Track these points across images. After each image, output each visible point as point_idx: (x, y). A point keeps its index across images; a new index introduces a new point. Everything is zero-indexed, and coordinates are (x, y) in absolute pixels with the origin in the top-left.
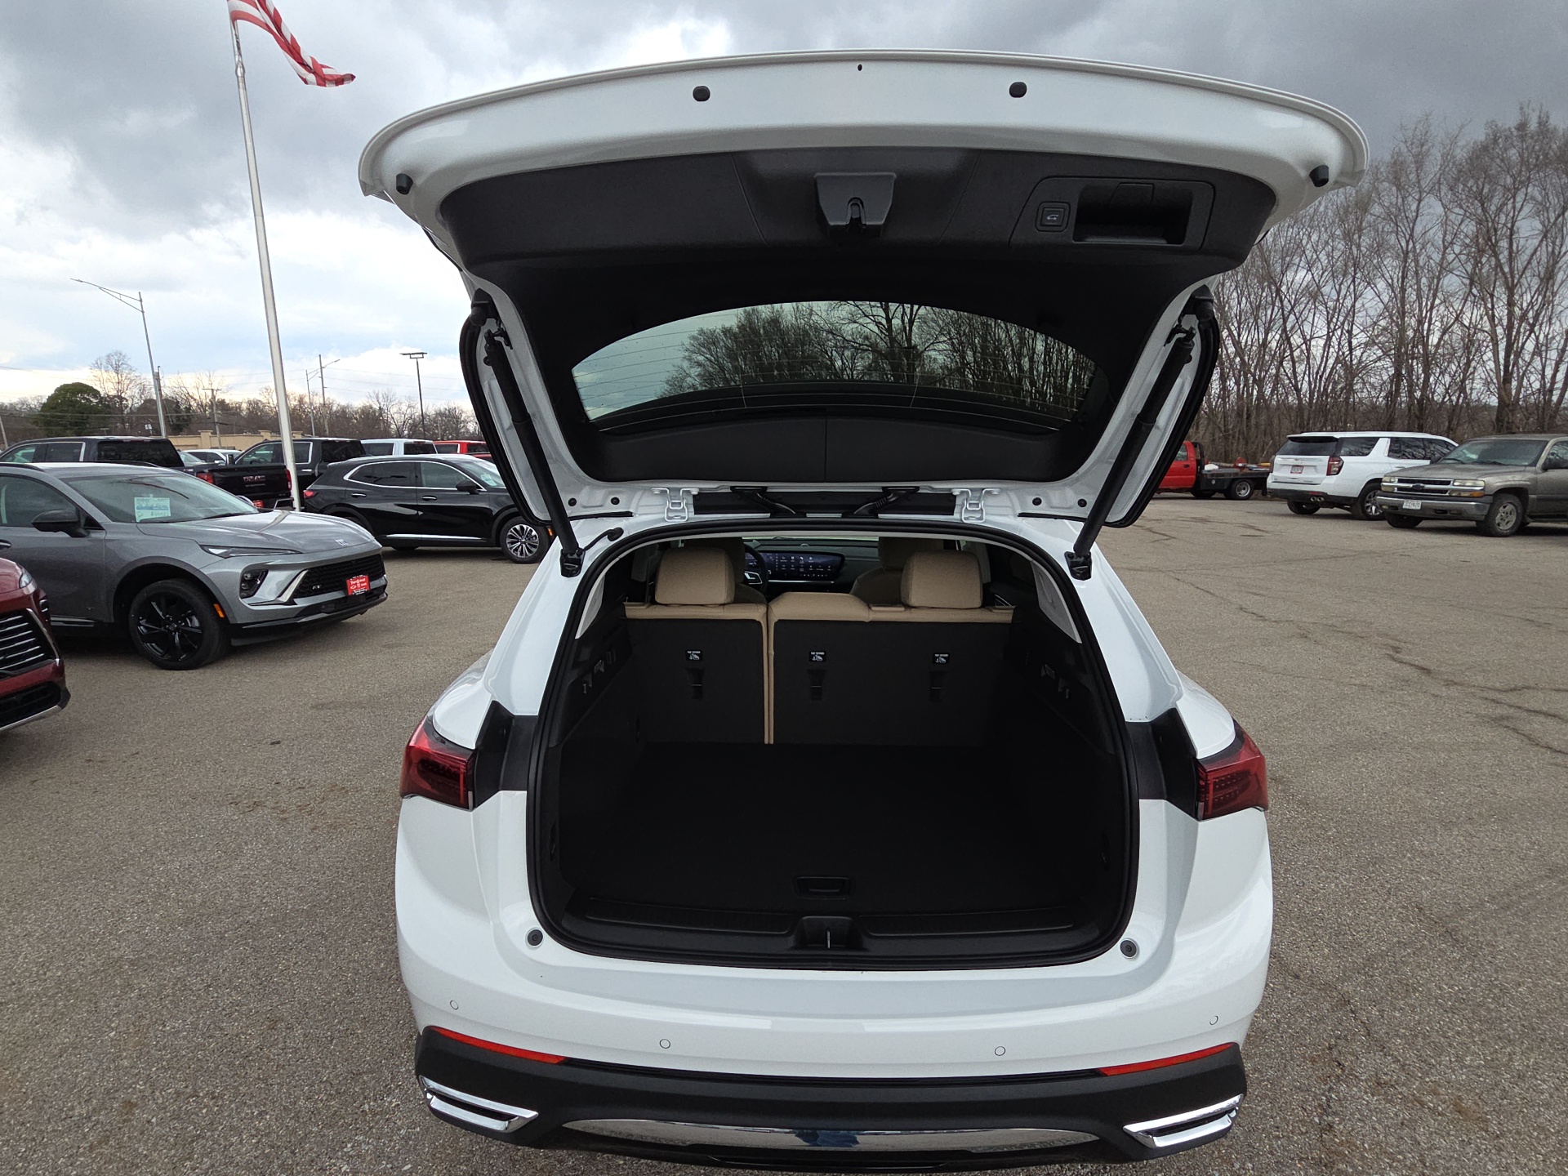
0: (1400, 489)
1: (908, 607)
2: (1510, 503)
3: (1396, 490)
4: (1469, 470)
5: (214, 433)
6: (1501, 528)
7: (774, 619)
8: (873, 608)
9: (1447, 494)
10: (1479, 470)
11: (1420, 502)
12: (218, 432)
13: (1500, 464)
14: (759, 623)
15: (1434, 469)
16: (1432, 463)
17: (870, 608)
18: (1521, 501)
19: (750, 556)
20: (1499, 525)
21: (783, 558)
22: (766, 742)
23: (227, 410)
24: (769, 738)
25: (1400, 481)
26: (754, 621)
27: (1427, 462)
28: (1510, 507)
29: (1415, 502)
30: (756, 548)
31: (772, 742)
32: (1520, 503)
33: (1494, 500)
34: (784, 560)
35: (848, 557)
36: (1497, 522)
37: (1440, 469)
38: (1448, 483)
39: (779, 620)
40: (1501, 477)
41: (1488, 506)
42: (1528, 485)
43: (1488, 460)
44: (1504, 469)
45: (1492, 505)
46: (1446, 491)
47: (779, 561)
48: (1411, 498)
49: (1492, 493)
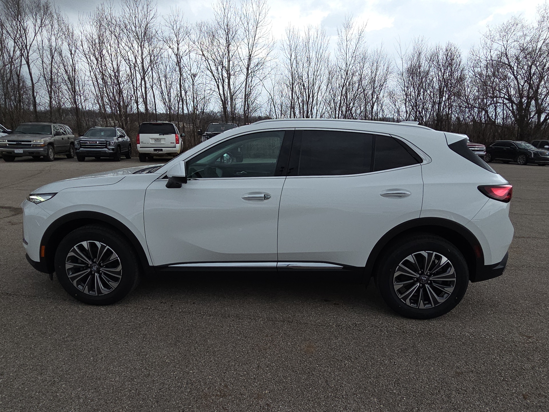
0: (10, 144)
2: (51, 149)
3: (8, 145)
4: (37, 136)
11: (22, 150)
18: (53, 147)
20: (50, 157)
25: (8, 141)
29: (20, 150)
37: (25, 136)
38: (31, 141)
42: (53, 141)
46: (31, 145)
48: (17, 148)
49: (46, 145)
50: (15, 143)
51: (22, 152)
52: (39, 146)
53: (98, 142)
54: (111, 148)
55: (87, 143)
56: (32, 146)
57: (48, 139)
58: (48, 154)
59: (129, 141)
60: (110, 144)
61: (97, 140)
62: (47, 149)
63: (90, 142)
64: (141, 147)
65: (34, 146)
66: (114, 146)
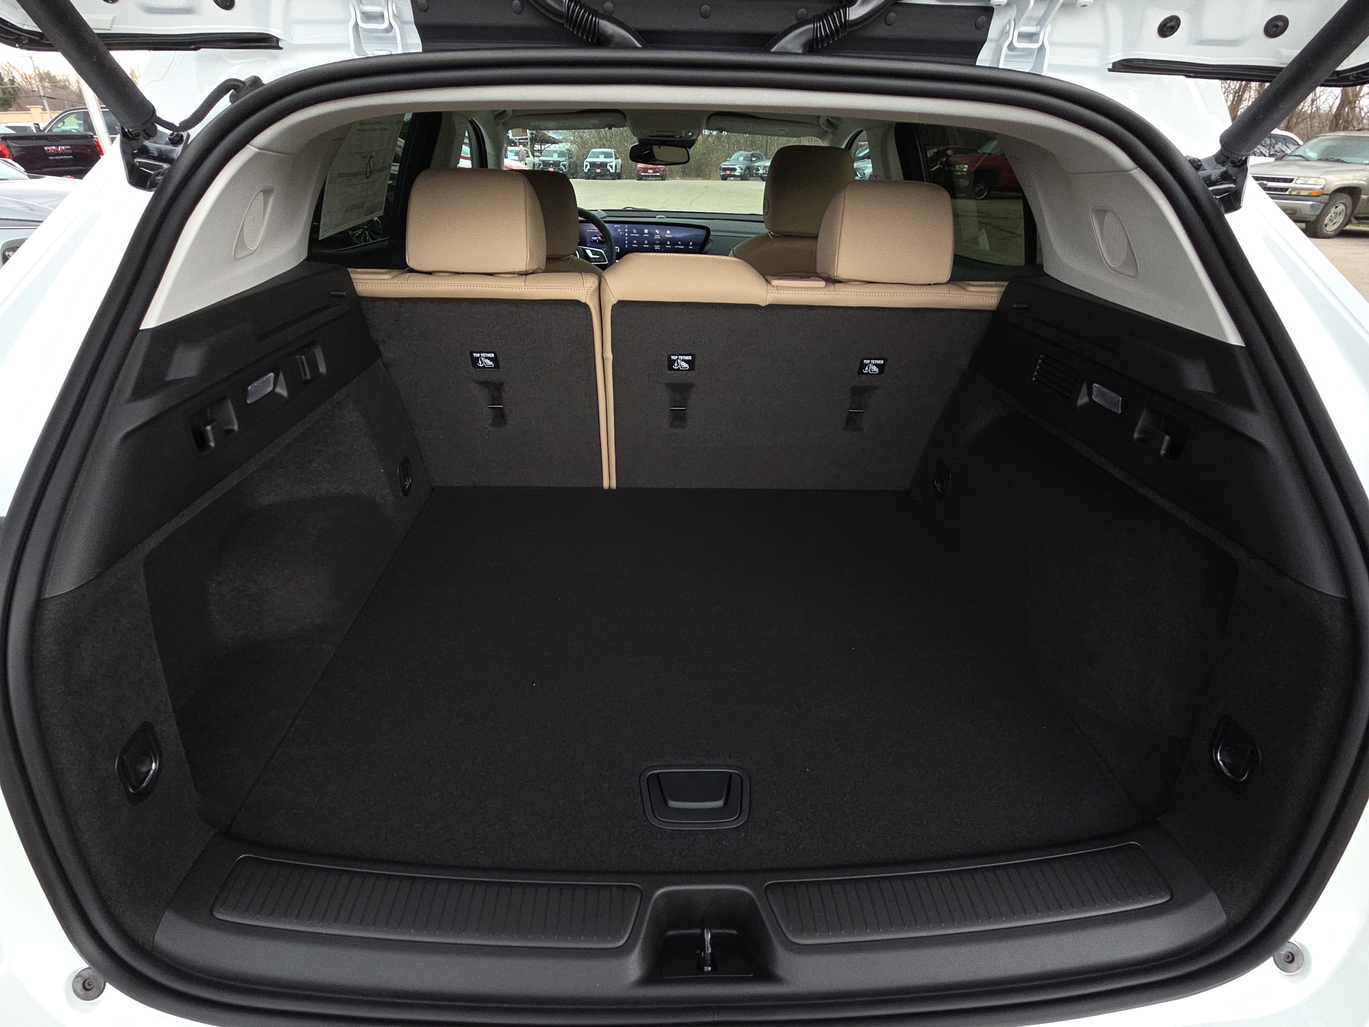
1: (831, 281)
2: (1343, 203)
4: (1311, 167)
5: (44, 109)
6: (1327, 229)
7: (611, 298)
8: (775, 282)
9: (1287, 193)
10: (1324, 168)
12: (47, 108)
13: (1343, 162)
14: (586, 306)
15: (1277, 166)
16: (1277, 160)
17: (768, 282)
18: (1352, 199)
19: (592, 228)
20: (1326, 225)
21: (634, 231)
22: (606, 485)
23: (54, 82)
24: (609, 480)
26: (577, 303)
27: (1272, 159)
28: (1341, 207)
30: (602, 218)
31: (614, 485)
32: (1351, 205)
33: (1330, 200)
34: (635, 233)
35: (713, 231)
36: (1325, 223)
37: (1285, 166)
38: (1291, 181)
39: (620, 302)
40: (1339, 175)
41: (1322, 205)
42: (1364, 185)
43: (1331, 157)
44: (1345, 167)
45: (1326, 204)
46: (1287, 189)
47: (629, 236)
49: (1328, 192)
52: (1306, 193)
58: (1321, 216)
65: (1294, 193)
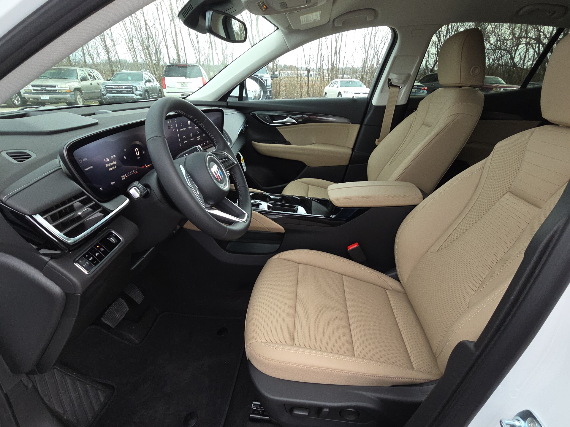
0: (34, 90)
3: (33, 91)
11: (48, 96)
25: (33, 87)
29: (46, 96)
32: (82, 95)
33: (75, 93)
38: (55, 87)
46: (56, 90)
48: (43, 94)
49: (73, 90)
50: (39, 88)
51: (49, 99)
52: (65, 91)
53: (124, 87)
54: (138, 94)
55: (113, 88)
56: (57, 92)
57: (75, 84)
58: (76, 100)
59: (159, 87)
60: (136, 89)
61: (123, 84)
62: (74, 95)
63: (116, 87)
64: (168, 91)
65: (60, 91)
66: (142, 91)
